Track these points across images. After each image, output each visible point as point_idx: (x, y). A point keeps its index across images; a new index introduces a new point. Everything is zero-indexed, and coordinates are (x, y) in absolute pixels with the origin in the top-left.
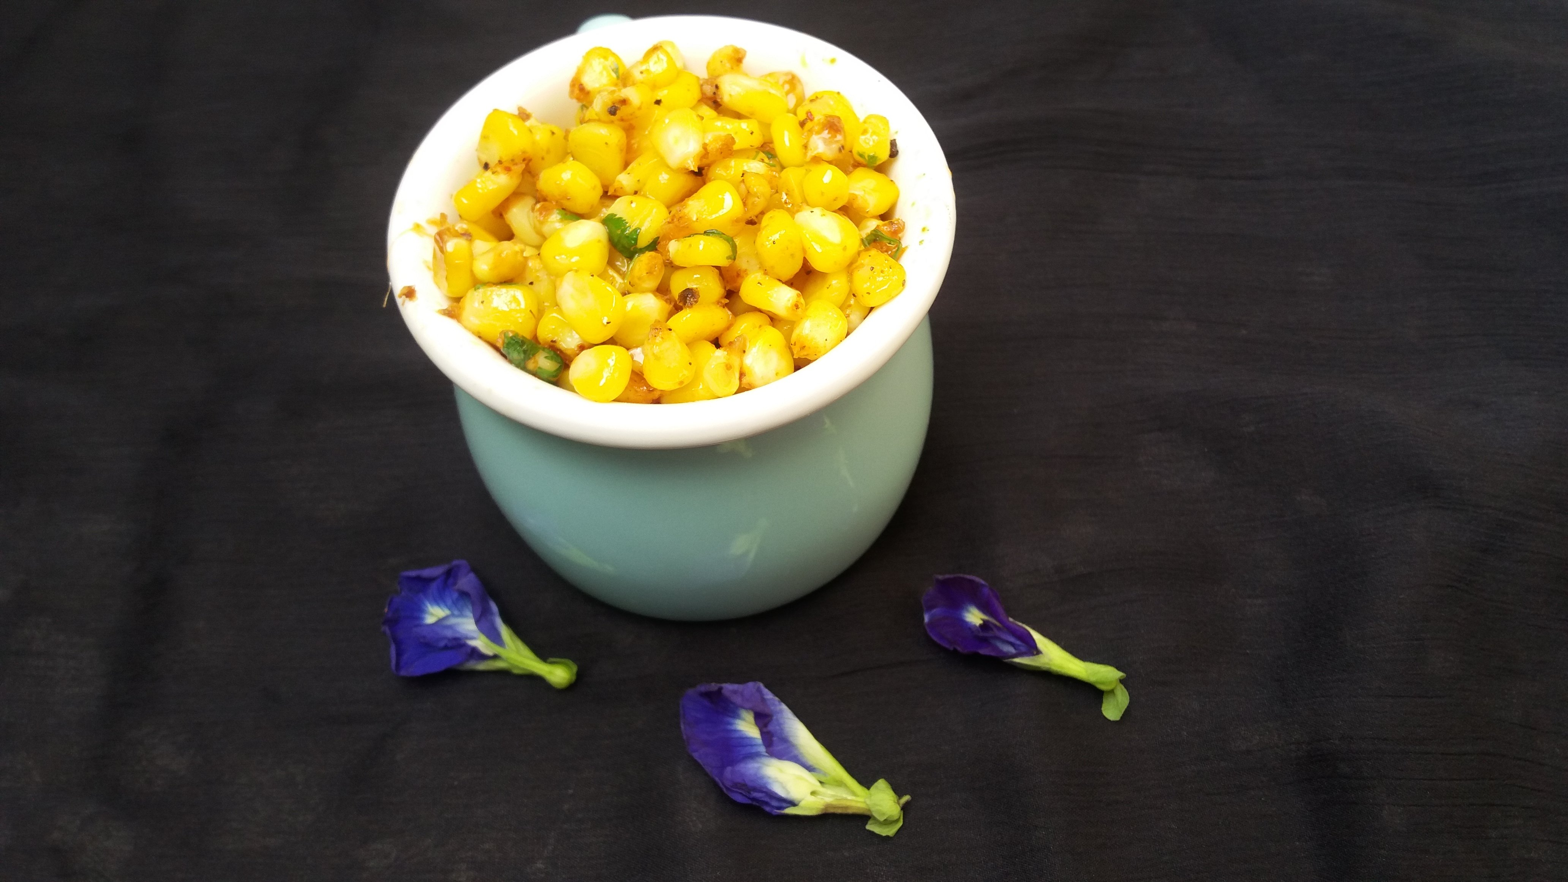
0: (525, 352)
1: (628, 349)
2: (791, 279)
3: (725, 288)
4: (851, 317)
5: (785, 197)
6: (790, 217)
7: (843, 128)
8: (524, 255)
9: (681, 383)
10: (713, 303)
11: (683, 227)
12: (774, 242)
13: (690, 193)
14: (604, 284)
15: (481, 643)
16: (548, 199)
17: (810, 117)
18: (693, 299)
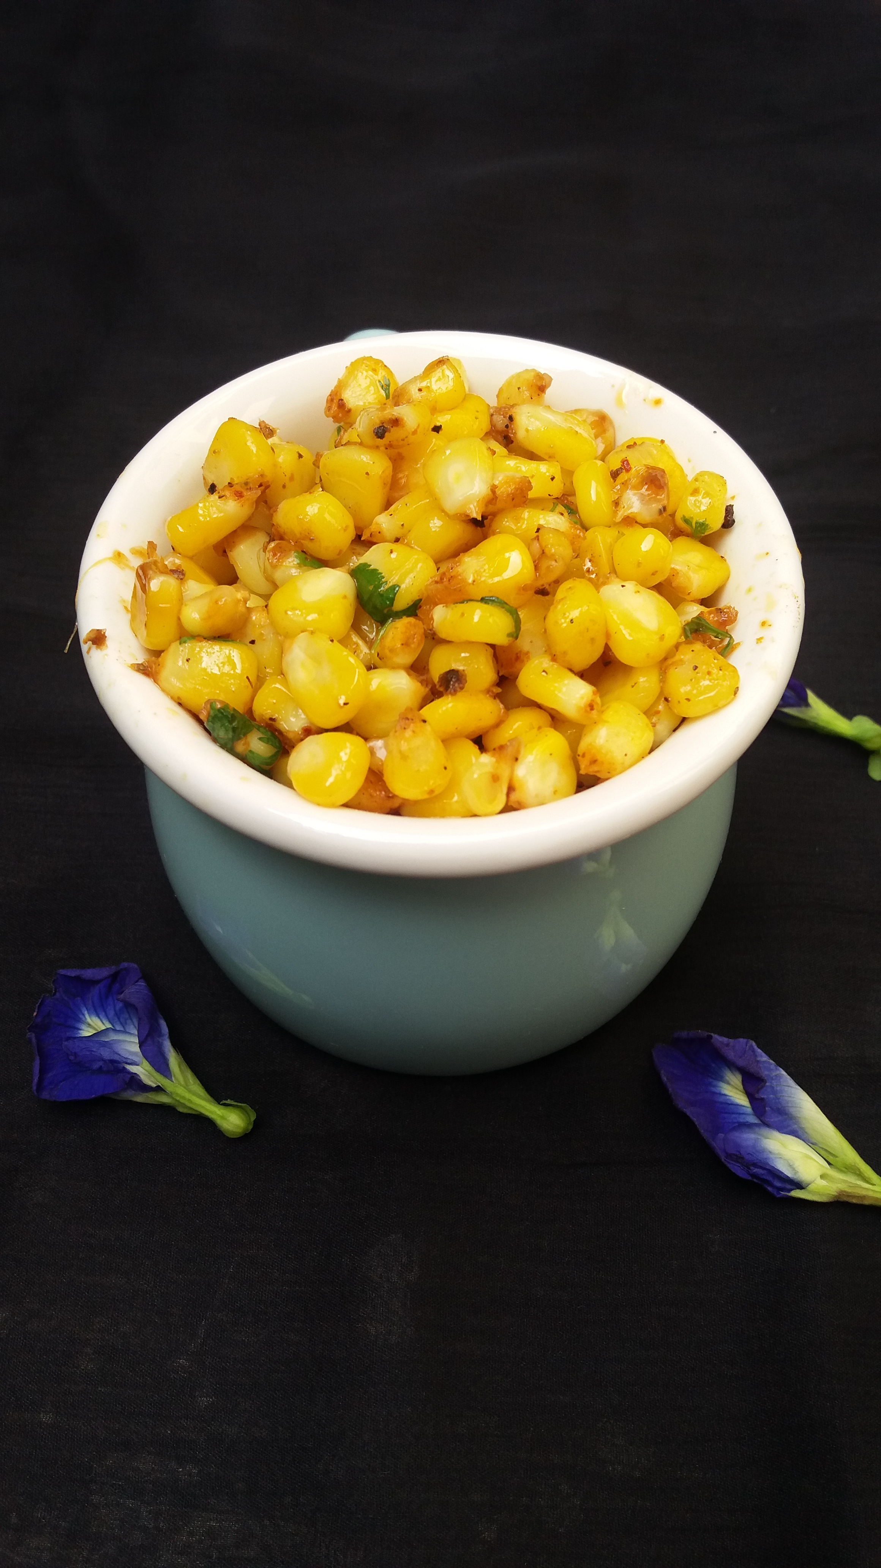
0: (234, 730)
1: (366, 739)
2: (585, 670)
3: (498, 673)
4: (658, 727)
5: (588, 565)
6: (595, 590)
7: (666, 484)
8: (247, 605)
9: (432, 792)
10: (481, 691)
11: (455, 590)
12: (572, 621)
13: (466, 547)
14: (345, 653)
15: (143, 1071)
16: (286, 537)
17: (626, 466)
18: (459, 684)
